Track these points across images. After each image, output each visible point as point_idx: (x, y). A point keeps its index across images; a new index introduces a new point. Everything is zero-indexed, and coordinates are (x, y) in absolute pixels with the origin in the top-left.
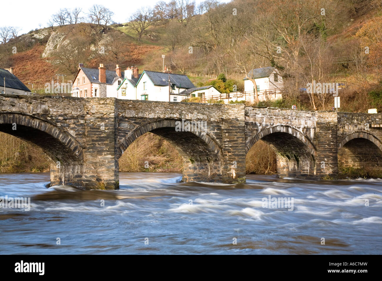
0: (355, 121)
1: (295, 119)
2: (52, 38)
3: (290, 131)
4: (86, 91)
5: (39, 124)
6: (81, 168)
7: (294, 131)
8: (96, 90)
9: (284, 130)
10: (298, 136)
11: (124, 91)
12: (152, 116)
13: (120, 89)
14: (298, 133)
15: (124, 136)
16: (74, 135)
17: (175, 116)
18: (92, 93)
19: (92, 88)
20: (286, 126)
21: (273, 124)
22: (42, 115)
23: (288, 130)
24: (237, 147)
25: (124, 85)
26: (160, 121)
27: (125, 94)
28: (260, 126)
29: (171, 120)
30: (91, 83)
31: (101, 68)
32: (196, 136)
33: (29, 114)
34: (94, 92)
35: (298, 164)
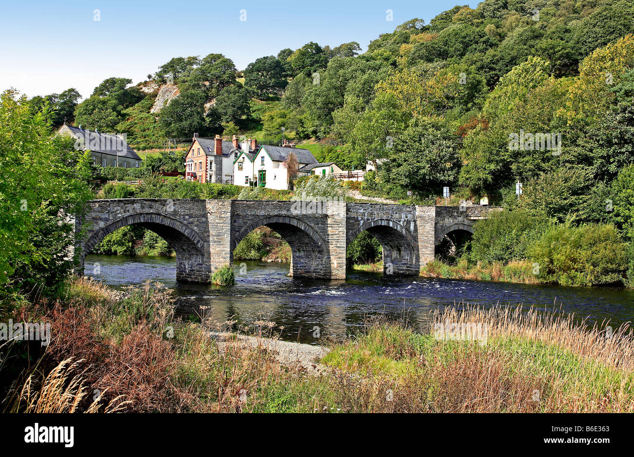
0: (455, 214)
1: (396, 213)
2: (162, 92)
3: (391, 225)
4: (201, 163)
5: (170, 222)
6: (203, 258)
7: (395, 224)
8: (211, 163)
9: (384, 223)
10: (399, 228)
11: (240, 165)
12: (262, 213)
13: (237, 164)
14: (399, 226)
15: (239, 231)
16: (197, 231)
17: (283, 213)
18: (207, 166)
19: (207, 160)
20: (386, 220)
21: (374, 218)
22: (173, 215)
23: (389, 223)
24: (339, 240)
25: (241, 159)
26: (269, 218)
27: (242, 168)
28: (361, 220)
29: (280, 216)
30: (207, 155)
31: (217, 140)
32: (302, 230)
33: (162, 214)
34: (209, 164)
35: (400, 253)
